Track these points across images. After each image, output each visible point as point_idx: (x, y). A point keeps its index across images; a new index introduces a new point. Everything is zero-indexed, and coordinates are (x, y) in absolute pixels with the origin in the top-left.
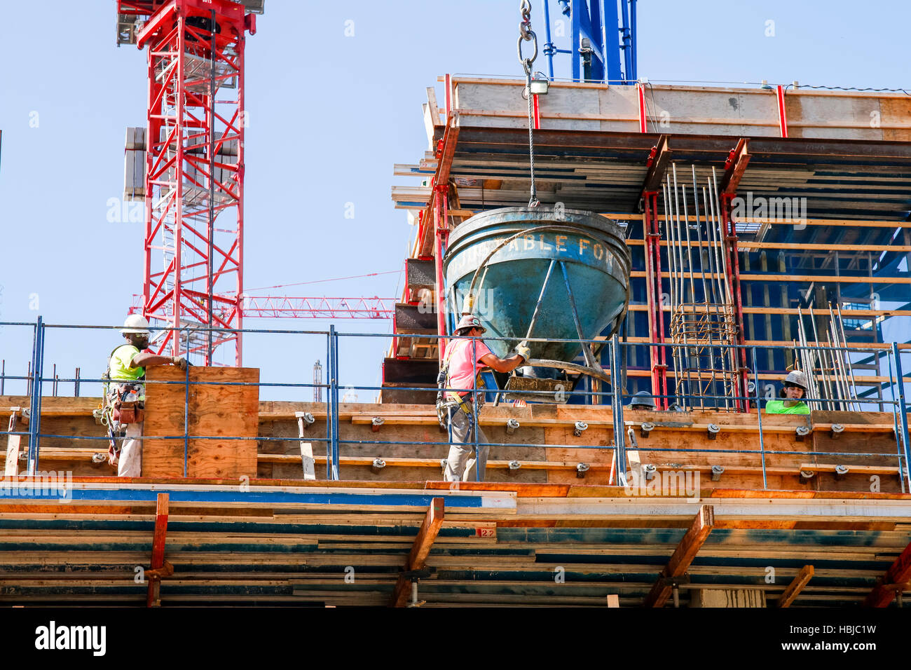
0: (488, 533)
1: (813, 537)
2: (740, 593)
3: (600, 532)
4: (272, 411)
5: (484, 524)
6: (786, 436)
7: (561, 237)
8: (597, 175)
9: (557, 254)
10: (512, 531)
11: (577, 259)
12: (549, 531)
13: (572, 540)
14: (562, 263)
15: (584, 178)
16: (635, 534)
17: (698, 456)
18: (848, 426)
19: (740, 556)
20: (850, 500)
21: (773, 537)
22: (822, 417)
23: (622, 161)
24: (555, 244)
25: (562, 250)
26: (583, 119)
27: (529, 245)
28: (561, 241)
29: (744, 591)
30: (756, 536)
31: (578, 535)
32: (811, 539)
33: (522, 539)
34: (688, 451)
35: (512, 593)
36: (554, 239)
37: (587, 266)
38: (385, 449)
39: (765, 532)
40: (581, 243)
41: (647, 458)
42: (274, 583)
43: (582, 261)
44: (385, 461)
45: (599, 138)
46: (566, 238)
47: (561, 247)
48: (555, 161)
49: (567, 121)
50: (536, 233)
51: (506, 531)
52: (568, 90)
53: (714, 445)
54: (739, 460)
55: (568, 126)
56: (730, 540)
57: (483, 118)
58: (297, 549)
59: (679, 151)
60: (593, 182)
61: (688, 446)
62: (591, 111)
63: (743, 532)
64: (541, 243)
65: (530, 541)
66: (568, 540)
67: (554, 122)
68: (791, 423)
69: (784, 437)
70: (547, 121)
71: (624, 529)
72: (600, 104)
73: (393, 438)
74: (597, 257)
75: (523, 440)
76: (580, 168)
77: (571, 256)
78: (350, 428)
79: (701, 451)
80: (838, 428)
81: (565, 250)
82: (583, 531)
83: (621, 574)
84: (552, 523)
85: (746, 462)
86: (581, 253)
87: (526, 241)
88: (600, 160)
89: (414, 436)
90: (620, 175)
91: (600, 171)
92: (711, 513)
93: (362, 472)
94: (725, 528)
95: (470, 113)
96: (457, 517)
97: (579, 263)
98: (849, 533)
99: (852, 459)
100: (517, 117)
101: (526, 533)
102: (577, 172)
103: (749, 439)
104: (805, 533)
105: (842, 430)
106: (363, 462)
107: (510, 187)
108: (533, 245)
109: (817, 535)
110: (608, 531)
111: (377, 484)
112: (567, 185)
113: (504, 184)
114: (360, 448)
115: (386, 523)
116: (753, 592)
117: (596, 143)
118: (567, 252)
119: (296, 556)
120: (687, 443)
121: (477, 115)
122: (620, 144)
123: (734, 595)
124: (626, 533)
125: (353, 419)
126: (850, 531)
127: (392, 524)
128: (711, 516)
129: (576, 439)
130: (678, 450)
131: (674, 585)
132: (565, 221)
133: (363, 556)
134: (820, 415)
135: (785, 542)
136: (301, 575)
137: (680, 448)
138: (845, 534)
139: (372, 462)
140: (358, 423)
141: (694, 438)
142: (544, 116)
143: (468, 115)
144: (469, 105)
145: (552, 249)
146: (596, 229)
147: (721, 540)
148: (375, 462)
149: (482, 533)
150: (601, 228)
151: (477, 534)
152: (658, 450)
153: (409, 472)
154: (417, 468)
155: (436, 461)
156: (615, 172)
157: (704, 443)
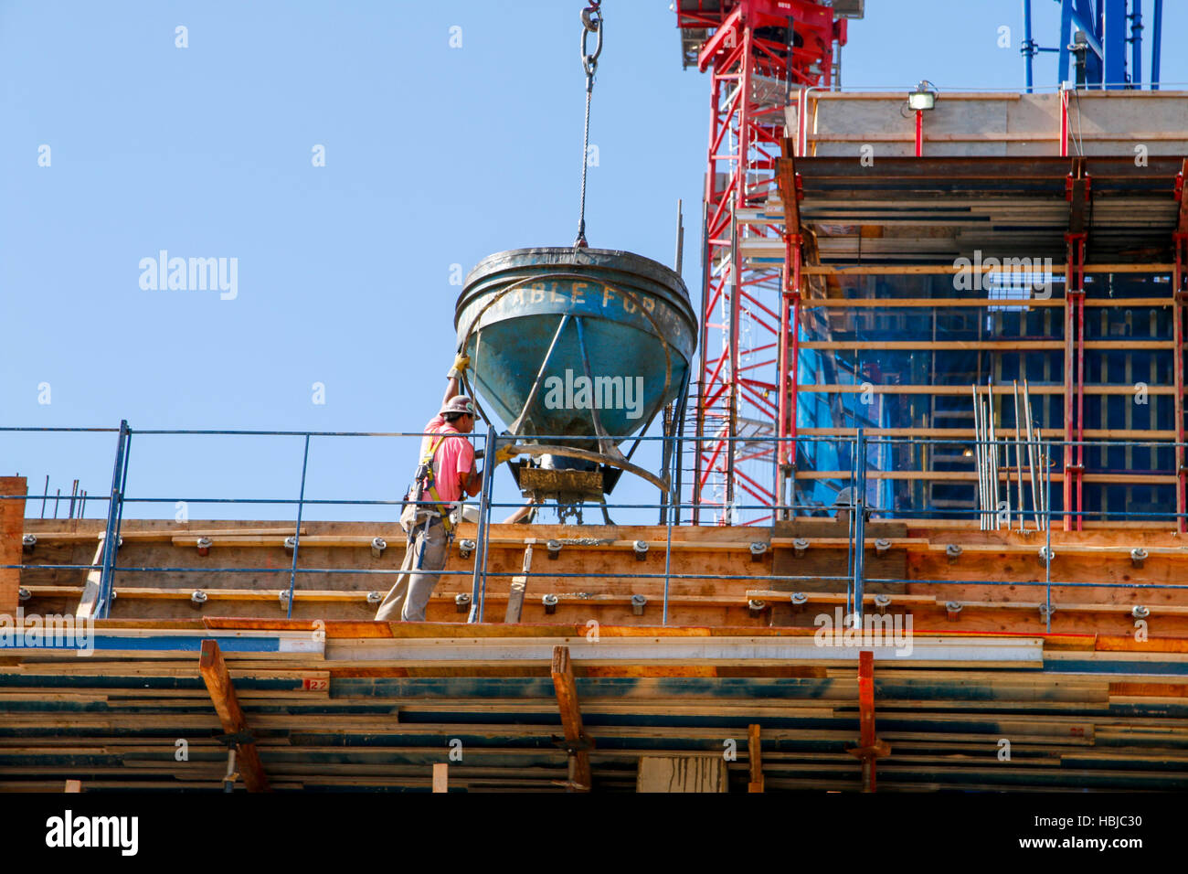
0: (319, 686)
1: (745, 688)
2: (691, 762)
3: (468, 683)
4: (75, 531)
5: (314, 673)
6: (740, 556)
7: (580, 285)
8: (1004, 215)
9: (573, 307)
10: (355, 682)
11: (597, 312)
12: (402, 682)
13: (433, 694)
14: (577, 319)
15: (987, 219)
16: (514, 685)
17: (619, 583)
18: (814, 541)
19: (672, 714)
20: (761, 638)
21: (692, 687)
22: (786, 530)
23: (1031, 195)
24: (569, 294)
25: (578, 301)
26: (982, 141)
27: (537, 297)
28: (579, 290)
29: (697, 759)
30: (670, 687)
31: (440, 687)
32: (742, 690)
33: (367, 692)
34: (608, 576)
35: (407, 762)
36: (570, 288)
37: (612, 321)
38: (214, 579)
39: (681, 682)
40: (606, 292)
41: (553, 586)
42: (105, 751)
43: (606, 315)
44: (206, 593)
45: (996, 166)
46: (585, 285)
47: (579, 298)
48: (939, 198)
49: (959, 145)
50: (546, 280)
51: (348, 682)
52: (966, 102)
53: (644, 568)
54: (674, 587)
55: (962, 151)
56: (637, 692)
57: (848, 144)
58: (94, 708)
59: (1105, 179)
60: (1000, 224)
61: (609, 570)
62: (995, 129)
63: (654, 681)
64: (553, 294)
65: (378, 695)
66: (426, 694)
67: (943, 146)
68: (750, 538)
69: (737, 557)
70: (934, 146)
71: (498, 678)
72: (1008, 120)
73: (225, 563)
74: (627, 310)
75: (394, 565)
76: (979, 207)
77: (590, 310)
78: (171, 551)
79: (625, 576)
80: (802, 543)
81: (583, 301)
82: (446, 682)
83: (534, 738)
84: (403, 672)
85: (682, 591)
86: (605, 305)
87: (533, 292)
88: (1001, 194)
89: (254, 561)
90: (1035, 214)
91: (1005, 210)
92: (563, 656)
93: (181, 609)
94: (628, 676)
95: (831, 138)
96: (252, 665)
97: (603, 319)
98: (791, 682)
99: (818, 585)
100: (893, 141)
101: (373, 684)
102: (975, 212)
103: (690, 560)
104: (733, 682)
105: (807, 546)
106: (181, 595)
107: (895, 233)
108: (542, 297)
109: (748, 684)
110: (478, 681)
111: (140, 623)
112: (967, 229)
113: (886, 230)
114: (182, 577)
115: (187, 674)
116: (709, 760)
117: (994, 173)
118: (586, 304)
119: (90, 716)
120: (608, 565)
121: (840, 141)
122: (1025, 173)
123: (683, 764)
124: (500, 684)
125: (173, 540)
126: (793, 679)
127: (195, 674)
128: (563, 660)
129: (462, 562)
130: (595, 576)
131: (570, 751)
132: (588, 263)
133: (176, 716)
134: (784, 527)
135: (708, 694)
136: (118, 741)
137: (598, 573)
138: (785, 683)
139: (191, 595)
140: (182, 545)
141: (618, 560)
142: (930, 138)
143: (828, 141)
144: (830, 128)
145: (566, 301)
146: (629, 273)
147: (623, 692)
148: (194, 594)
149: (311, 685)
150: (638, 272)
151: (304, 687)
152: (568, 576)
153: (241, 608)
154: (253, 602)
155: (274, 592)
156: (1026, 209)
157: (631, 566)
